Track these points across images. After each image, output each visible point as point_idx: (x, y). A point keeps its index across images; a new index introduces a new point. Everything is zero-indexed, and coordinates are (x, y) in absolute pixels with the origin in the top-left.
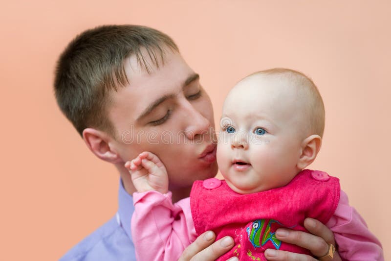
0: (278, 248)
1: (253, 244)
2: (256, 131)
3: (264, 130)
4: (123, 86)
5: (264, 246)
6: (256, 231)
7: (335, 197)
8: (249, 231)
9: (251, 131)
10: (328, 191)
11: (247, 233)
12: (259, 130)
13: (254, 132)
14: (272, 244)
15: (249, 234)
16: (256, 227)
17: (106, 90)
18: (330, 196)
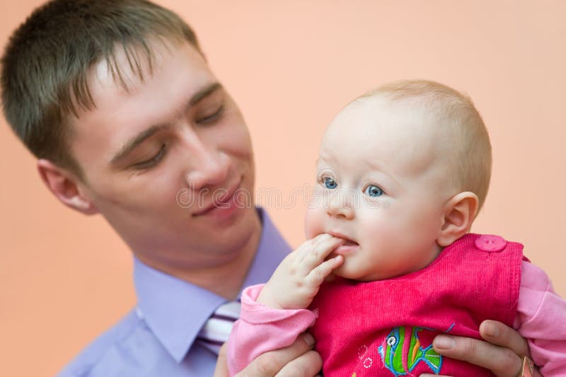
0: (437, 372)
1: (393, 371)
2: (367, 191)
3: (381, 190)
4: (87, 109)
5: (413, 372)
6: (394, 350)
7: (511, 278)
8: (382, 351)
9: (360, 189)
10: (498, 271)
11: (379, 356)
12: (373, 188)
13: (364, 191)
14: (427, 366)
15: (383, 356)
16: (393, 343)
17: (63, 114)
18: (503, 277)
